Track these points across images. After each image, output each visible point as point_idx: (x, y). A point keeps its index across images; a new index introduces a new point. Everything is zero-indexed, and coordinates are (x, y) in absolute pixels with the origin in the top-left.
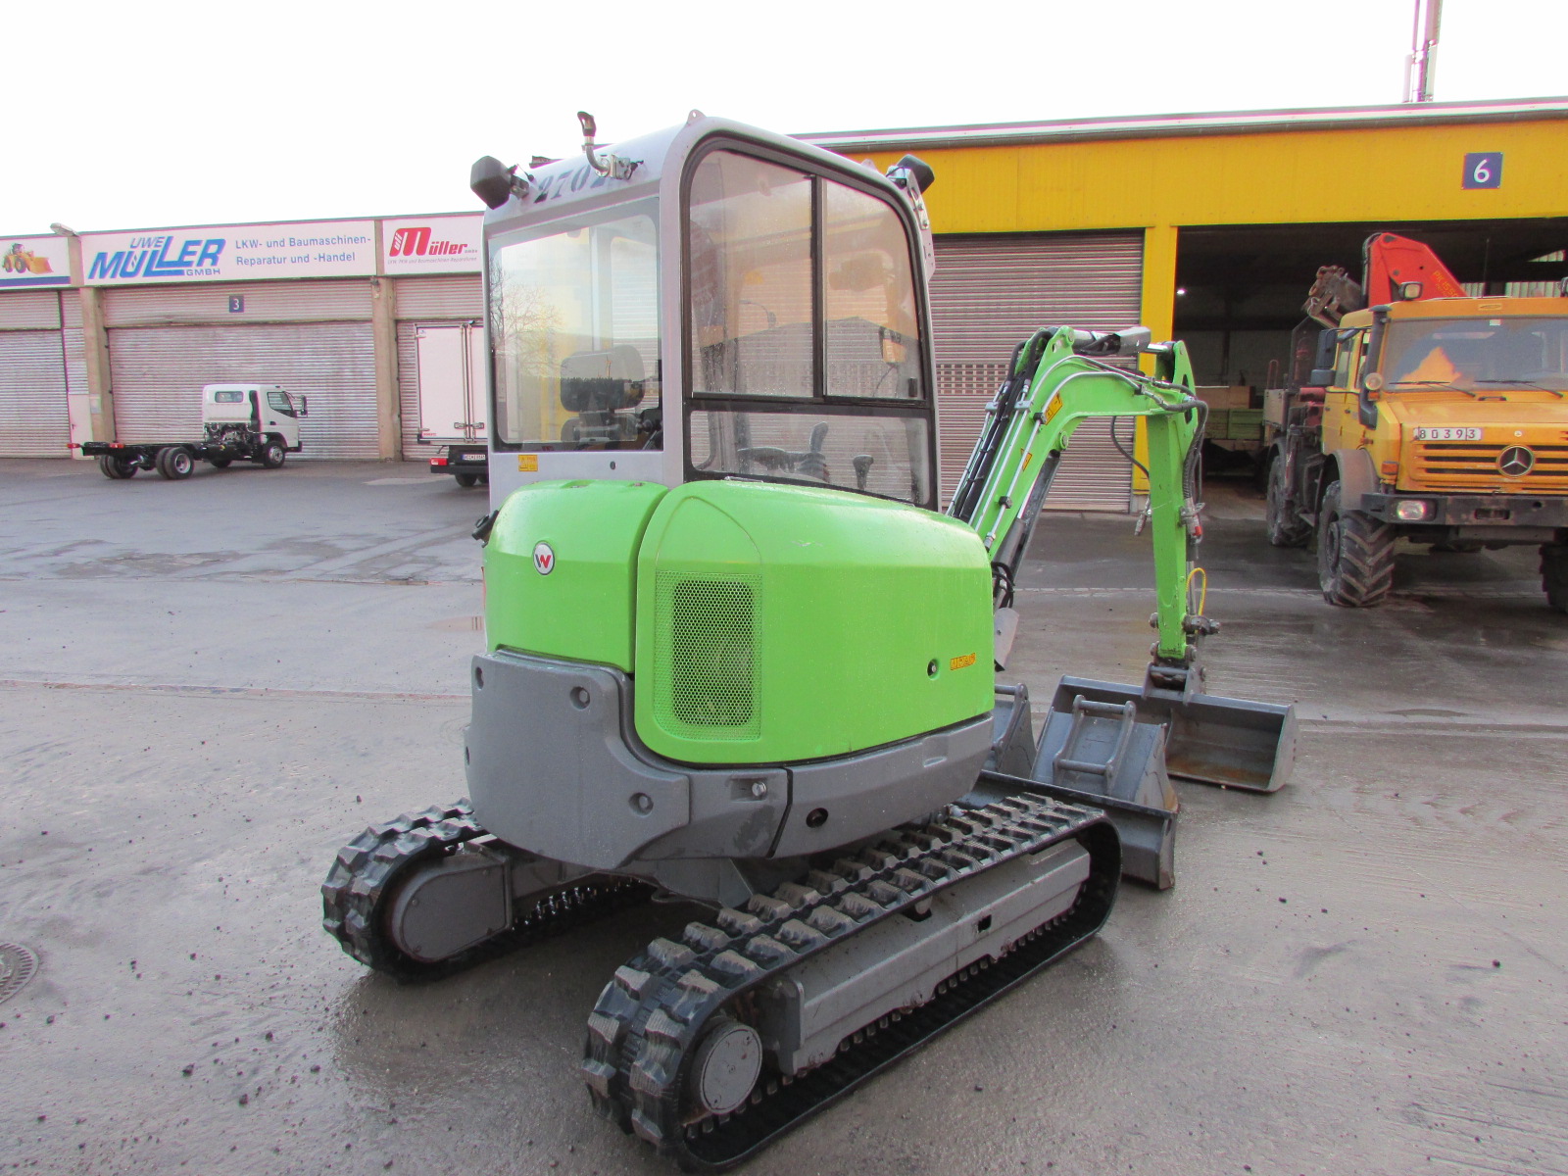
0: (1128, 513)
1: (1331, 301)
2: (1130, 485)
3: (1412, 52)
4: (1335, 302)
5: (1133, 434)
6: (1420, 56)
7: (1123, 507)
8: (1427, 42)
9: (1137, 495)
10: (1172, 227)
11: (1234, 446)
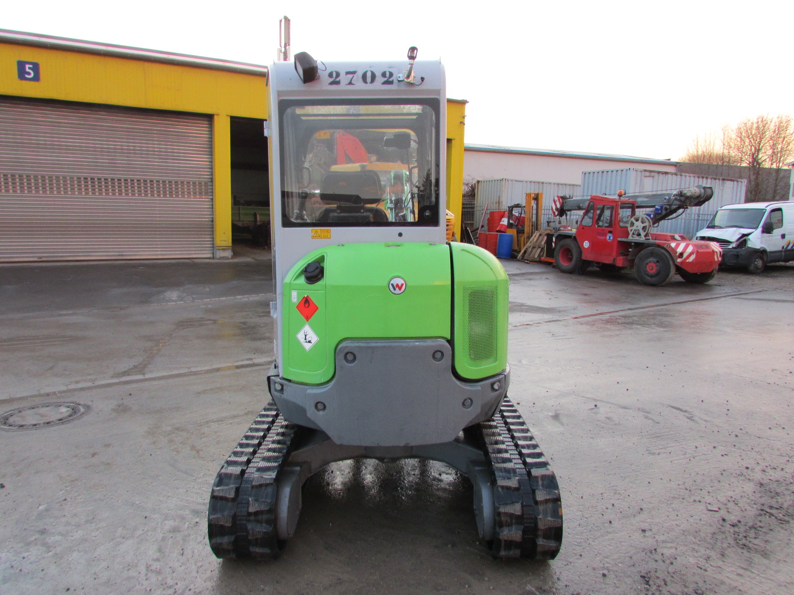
0: (213, 258)
1: (321, 160)
2: (213, 244)
3: (280, 47)
4: (323, 160)
5: (213, 218)
6: (283, 50)
7: (211, 256)
8: (285, 44)
9: (219, 249)
10: (227, 116)
11: (243, 224)
